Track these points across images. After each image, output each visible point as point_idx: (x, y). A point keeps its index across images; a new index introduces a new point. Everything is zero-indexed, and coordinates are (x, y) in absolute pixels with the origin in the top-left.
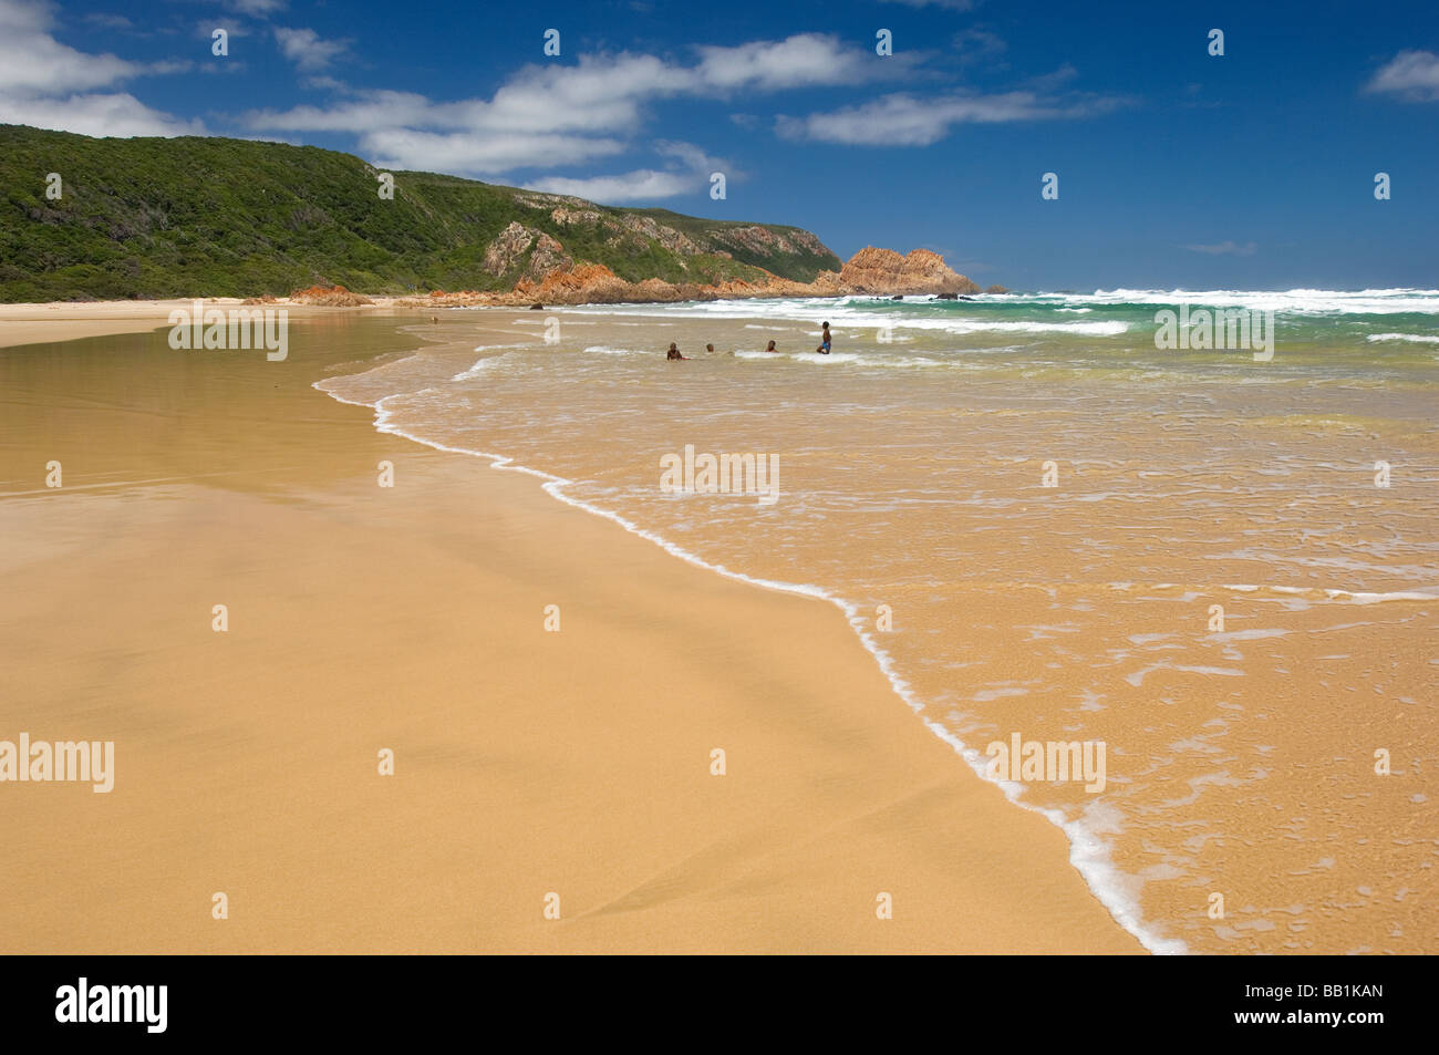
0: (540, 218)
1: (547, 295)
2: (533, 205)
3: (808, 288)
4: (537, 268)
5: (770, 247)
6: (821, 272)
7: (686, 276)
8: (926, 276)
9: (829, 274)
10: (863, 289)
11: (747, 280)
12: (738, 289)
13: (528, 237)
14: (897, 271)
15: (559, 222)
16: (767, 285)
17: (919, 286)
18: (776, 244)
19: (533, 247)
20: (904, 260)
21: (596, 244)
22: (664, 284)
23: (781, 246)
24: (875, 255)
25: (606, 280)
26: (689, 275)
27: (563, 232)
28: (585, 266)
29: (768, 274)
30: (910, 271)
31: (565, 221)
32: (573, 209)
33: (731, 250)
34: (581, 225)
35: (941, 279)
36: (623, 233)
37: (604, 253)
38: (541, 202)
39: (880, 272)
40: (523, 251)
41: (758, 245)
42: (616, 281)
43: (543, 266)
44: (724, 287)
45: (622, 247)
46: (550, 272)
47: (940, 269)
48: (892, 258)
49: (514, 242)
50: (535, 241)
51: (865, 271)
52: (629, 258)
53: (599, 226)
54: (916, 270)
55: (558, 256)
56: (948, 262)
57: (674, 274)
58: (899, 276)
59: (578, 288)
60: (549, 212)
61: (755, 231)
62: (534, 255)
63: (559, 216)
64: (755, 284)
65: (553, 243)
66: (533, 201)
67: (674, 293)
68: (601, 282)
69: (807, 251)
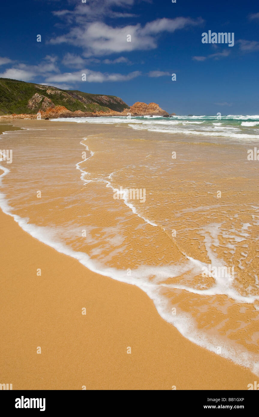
0: (43, 92)
1: (47, 115)
2: (41, 88)
3: (121, 114)
4: (44, 107)
5: (108, 102)
6: (124, 109)
7: (86, 110)
8: (154, 110)
9: (127, 109)
10: (136, 114)
11: (104, 111)
12: (101, 114)
13: (41, 98)
14: (146, 109)
15: (49, 94)
16: (110, 113)
17: (152, 113)
18: (110, 101)
19: (43, 101)
20: (148, 106)
21: (60, 100)
22: (81, 112)
23: (112, 102)
24: (140, 104)
25: (65, 111)
26: (87, 109)
27: (50, 96)
28: (58, 107)
29: (110, 109)
30: (149, 109)
31: (51, 93)
32: (53, 90)
33: (98, 103)
34: (56, 95)
35: (158, 111)
36: (68, 97)
37: (62, 103)
38: (43, 88)
39: (141, 109)
40: (39, 102)
41: (105, 101)
42: (68, 111)
43: (46, 106)
44: (97, 113)
45: (68, 101)
46: (48, 108)
47: (158, 108)
48: (144, 105)
49: (37, 99)
50: (43, 99)
51: (137, 109)
52: (70, 104)
53: (61, 95)
54: (151, 109)
55: (50, 103)
56: (160, 106)
57: (83, 109)
58: (147, 110)
59: (57, 113)
60: (46, 91)
61: (104, 97)
62: (43, 103)
63: (49, 92)
64: (106, 112)
65: (49, 100)
66: (41, 87)
67: (85, 115)
68: (64, 111)
69: (119, 103)
